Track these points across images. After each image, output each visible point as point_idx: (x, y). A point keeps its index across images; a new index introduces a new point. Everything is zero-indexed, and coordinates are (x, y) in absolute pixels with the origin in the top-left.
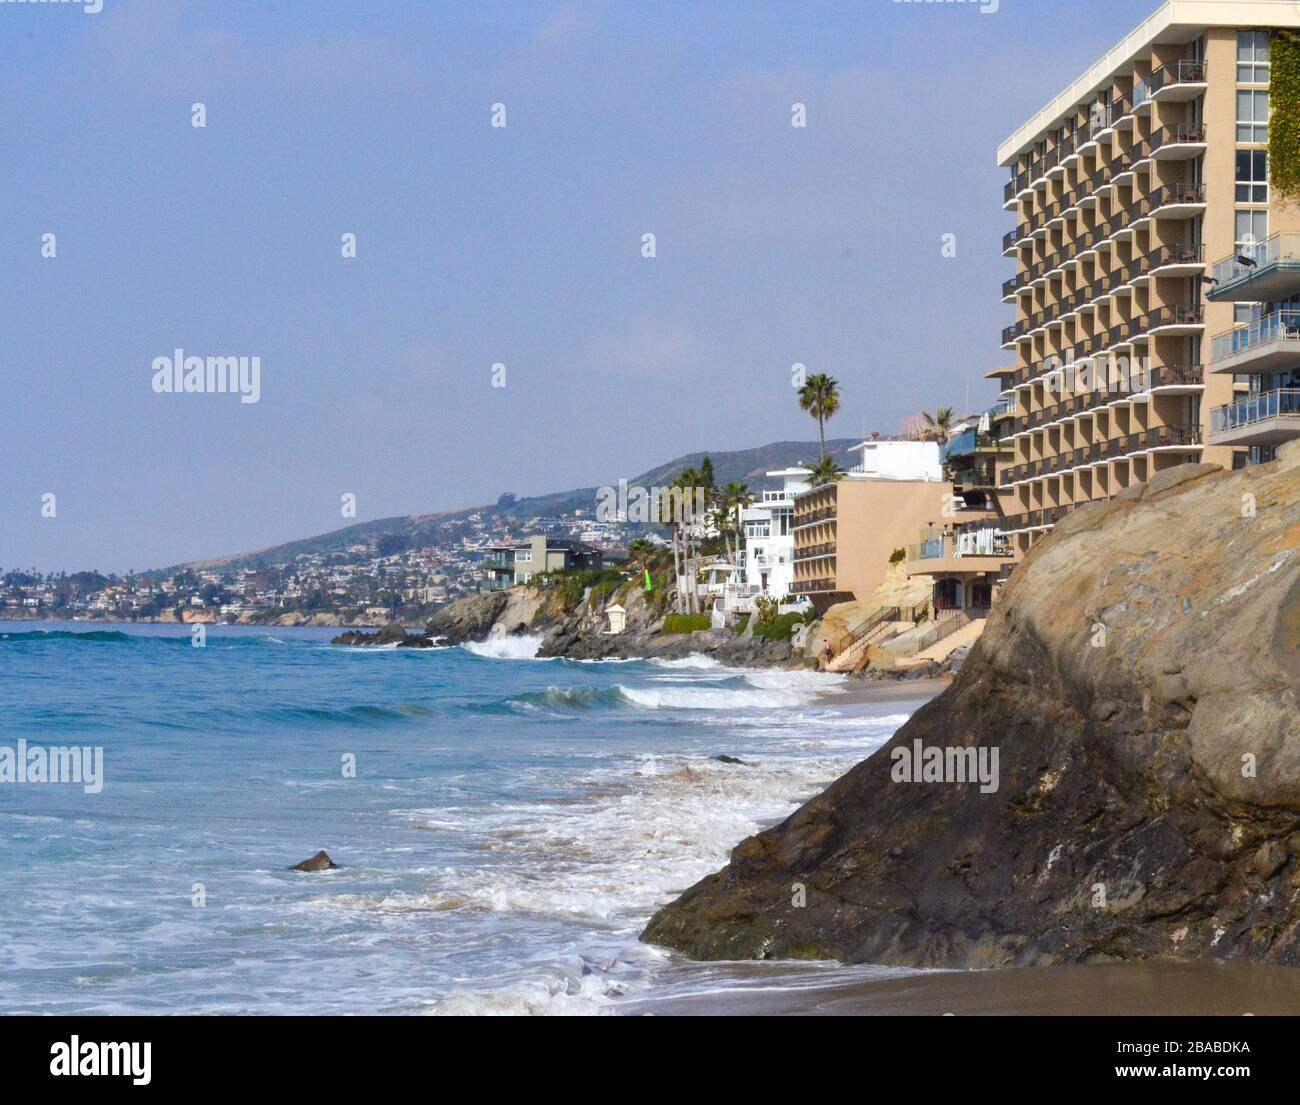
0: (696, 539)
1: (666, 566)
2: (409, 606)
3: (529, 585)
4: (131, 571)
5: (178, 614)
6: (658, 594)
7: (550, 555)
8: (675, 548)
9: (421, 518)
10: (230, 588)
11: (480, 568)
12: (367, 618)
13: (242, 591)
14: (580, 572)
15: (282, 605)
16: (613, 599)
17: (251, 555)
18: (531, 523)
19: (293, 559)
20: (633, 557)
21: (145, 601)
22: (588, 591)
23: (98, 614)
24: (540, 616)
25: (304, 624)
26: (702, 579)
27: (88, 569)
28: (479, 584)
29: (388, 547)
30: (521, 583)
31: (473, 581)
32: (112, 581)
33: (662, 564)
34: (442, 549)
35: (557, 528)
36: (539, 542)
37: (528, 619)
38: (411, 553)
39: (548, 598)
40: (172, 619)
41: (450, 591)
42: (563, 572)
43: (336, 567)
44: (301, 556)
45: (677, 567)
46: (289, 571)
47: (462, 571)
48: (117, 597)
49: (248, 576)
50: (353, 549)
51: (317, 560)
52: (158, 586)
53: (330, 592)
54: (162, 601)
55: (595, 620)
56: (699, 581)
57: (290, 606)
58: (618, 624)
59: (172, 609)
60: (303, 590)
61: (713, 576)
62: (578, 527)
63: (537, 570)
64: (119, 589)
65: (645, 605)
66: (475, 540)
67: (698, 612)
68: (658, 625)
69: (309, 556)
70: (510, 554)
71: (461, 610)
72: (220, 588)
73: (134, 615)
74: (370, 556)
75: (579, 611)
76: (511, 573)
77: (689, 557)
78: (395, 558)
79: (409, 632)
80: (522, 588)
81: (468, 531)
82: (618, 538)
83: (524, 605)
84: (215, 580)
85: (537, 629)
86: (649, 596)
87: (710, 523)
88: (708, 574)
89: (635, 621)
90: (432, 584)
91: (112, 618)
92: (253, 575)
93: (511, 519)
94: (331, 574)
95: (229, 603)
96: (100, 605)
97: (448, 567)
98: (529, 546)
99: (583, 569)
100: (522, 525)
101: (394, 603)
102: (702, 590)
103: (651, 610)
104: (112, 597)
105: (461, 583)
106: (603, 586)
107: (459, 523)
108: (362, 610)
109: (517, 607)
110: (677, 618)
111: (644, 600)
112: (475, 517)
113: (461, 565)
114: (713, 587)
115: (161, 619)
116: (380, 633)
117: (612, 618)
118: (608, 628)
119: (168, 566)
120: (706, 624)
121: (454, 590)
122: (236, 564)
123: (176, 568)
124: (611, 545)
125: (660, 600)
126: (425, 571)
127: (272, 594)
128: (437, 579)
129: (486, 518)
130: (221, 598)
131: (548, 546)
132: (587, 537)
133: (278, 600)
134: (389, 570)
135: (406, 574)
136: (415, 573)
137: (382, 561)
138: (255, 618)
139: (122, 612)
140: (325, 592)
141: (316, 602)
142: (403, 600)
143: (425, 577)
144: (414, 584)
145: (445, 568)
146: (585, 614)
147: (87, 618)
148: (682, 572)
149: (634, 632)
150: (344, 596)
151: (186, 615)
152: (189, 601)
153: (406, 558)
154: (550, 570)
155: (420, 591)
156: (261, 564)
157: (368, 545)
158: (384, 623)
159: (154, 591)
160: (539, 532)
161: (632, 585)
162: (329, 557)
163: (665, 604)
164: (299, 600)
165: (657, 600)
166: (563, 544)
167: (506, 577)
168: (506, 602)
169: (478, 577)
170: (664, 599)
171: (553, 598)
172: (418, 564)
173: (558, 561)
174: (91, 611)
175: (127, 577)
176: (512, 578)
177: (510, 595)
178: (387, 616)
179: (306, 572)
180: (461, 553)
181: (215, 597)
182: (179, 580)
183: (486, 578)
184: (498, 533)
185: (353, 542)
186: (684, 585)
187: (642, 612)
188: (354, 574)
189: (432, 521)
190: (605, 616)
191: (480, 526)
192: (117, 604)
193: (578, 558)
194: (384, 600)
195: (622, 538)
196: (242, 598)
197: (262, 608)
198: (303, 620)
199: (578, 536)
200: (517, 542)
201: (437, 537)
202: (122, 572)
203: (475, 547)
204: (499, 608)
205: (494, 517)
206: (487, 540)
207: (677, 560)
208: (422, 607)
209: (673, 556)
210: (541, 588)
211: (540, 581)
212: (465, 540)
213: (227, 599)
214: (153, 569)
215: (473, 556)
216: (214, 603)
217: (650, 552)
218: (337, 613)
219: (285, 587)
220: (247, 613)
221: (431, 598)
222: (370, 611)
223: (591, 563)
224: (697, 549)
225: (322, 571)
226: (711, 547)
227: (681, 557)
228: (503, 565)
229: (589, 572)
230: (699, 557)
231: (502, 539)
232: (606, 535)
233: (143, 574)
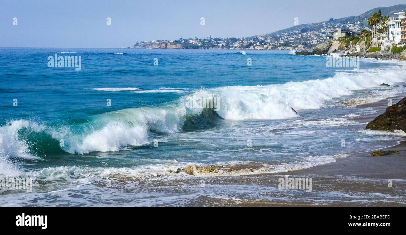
0: (377, 29)
1: (370, 36)
2: (308, 45)
3: (337, 40)
4: (243, 37)
5: (254, 47)
6: (368, 42)
7: (342, 33)
8: (372, 31)
9: (311, 24)
10: (266, 41)
11: (326, 36)
12: (298, 48)
13: (269, 42)
14: (349, 37)
15: (278, 45)
16: (357, 44)
17: (271, 33)
18: (337, 25)
19: (281, 34)
20: (362, 33)
21: (246, 44)
22: (351, 42)
23: (236, 47)
24: (340, 48)
25: (283, 49)
26: (379, 39)
27: (233, 37)
28: (325, 40)
29: (304, 31)
30: (335, 40)
31: (323, 39)
32: (239, 40)
33: (369, 35)
34: (316, 31)
35: (344, 26)
36: (339, 30)
37: (337, 48)
38: (309, 32)
39: (342, 44)
40: (253, 48)
41: (318, 41)
42: (345, 37)
43: (291, 36)
44: (283, 33)
45: (373, 36)
46: (280, 37)
47: (321, 36)
48: (240, 43)
49: (270, 38)
50: (295, 32)
51: (287, 34)
52: (249, 41)
53: (290, 42)
54: (250, 44)
55: (353, 48)
56: (378, 39)
57: (280, 45)
58: (358, 50)
59: (253, 46)
60: (283, 41)
61: (381, 38)
62: (348, 26)
63: (339, 37)
64: (240, 41)
65: (365, 45)
66: (324, 29)
67: (378, 47)
68: (368, 50)
69: (285, 33)
70: (332, 33)
71: (321, 46)
72: (264, 41)
73: (244, 48)
74: (299, 33)
75: (349, 46)
76: (333, 37)
77: (376, 33)
78: (305, 34)
79: (309, 51)
80: (335, 41)
81: (322, 27)
82: (358, 28)
83: (336, 45)
84: (263, 39)
85: (339, 51)
86: (366, 43)
87: (380, 25)
88: (380, 37)
89: (363, 49)
90: (314, 40)
91: (239, 48)
92: (271, 38)
93: (332, 24)
94: (290, 38)
95: (266, 45)
96: (236, 45)
97: (318, 36)
98: (337, 31)
99: (350, 36)
100: (335, 26)
101: (305, 44)
102: (379, 41)
103: (366, 46)
104: (239, 43)
105: (321, 39)
106: (355, 40)
107: (320, 25)
108: (297, 46)
109: (334, 46)
110: (373, 48)
111: (365, 44)
112: (324, 24)
113: (321, 35)
114: (381, 40)
115: (250, 48)
116: (302, 52)
117: (357, 48)
118: (356, 50)
119: (252, 36)
120: (380, 50)
121: (319, 41)
122: (267, 35)
123: (253, 37)
124: (357, 30)
125: (369, 44)
126: (312, 37)
127: (276, 42)
128: (315, 38)
129: (326, 24)
130: (264, 43)
131: (342, 31)
132: (350, 28)
133: (277, 44)
134: (303, 36)
135: (308, 37)
136: (310, 37)
137: (302, 34)
138: (272, 48)
139: (241, 47)
140: (288, 42)
141: (287, 44)
142: (307, 43)
143: (312, 38)
144: (310, 39)
145: (317, 36)
146: (351, 47)
147: (233, 48)
148: (374, 37)
149: (362, 51)
150: (293, 43)
151: (256, 47)
152: (257, 44)
153: (308, 34)
154: (342, 37)
155: (311, 41)
156: (273, 35)
157: (299, 31)
158: (303, 49)
159: (249, 42)
160: (340, 27)
161: (362, 40)
162: (289, 34)
163: (370, 45)
164: (282, 44)
165: (368, 44)
166: (345, 31)
167: (331, 38)
168: (332, 44)
169: (325, 38)
170: (369, 43)
171: (343, 43)
172: (310, 35)
173: (344, 34)
174: (234, 47)
175: (242, 39)
176: (333, 39)
177: (332, 43)
178: (303, 47)
179: (284, 37)
180: (320, 32)
181: (263, 43)
182: (254, 39)
183: (326, 38)
184: (330, 27)
185: (295, 30)
186: (374, 40)
187: (364, 47)
188: (295, 37)
189: (313, 25)
190: (355, 48)
191: (325, 26)
192: (240, 45)
193: (349, 34)
194: (302, 43)
195: (359, 29)
196: (269, 43)
197: (273, 46)
198: (283, 48)
199: (349, 28)
200: (334, 29)
201: (315, 28)
202: (241, 38)
203: (324, 31)
204: (330, 46)
205: (329, 24)
206: (327, 29)
207: (372, 34)
208: (311, 45)
209: (372, 33)
210: (340, 41)
211: (340, 39)
212: (321, 29)
213: (265, 44)
214: (248, 37)
215: (324, 33)
216: (262, 45)
217: (366, 32)
218: (291, 47)
219: (279, 41)
220: (270, 47)
221: (313, 43)
222: (299, 46)
223: (352, 35)
224: (377, 32)
225: (288, 37)
226: (381, 31)
227: (374, 33)
228: (331, 36)
229: (351, 37)
230: (378, 33)
231: (330, 29)
232: (355, 28)
233: (246, 38)
